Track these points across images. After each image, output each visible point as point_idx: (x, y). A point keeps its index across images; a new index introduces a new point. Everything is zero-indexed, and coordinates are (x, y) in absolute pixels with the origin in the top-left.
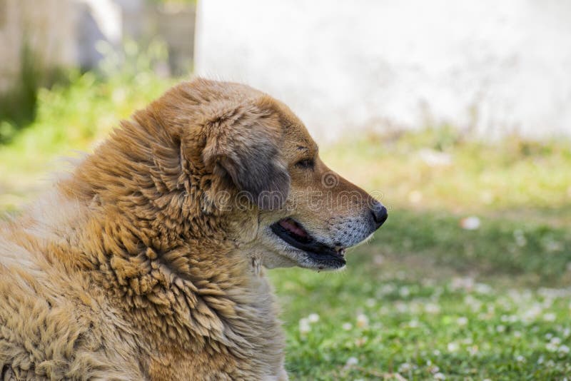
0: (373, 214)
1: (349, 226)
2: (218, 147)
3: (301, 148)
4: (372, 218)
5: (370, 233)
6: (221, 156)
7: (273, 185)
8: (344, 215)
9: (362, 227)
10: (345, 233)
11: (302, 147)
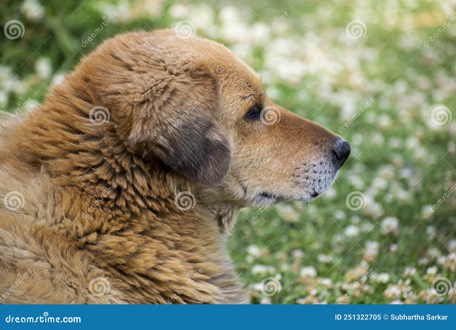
0: (334, 152)
1: (315, 172)
2: (142, 131)
3: (244, 98)
4: (335, 157)
5: (335, 172)
6: (146, 142)
7: (211, 160)
8: (306, 161)
9: (327, 168)
10: (315, 180)
11: (246, 97)
